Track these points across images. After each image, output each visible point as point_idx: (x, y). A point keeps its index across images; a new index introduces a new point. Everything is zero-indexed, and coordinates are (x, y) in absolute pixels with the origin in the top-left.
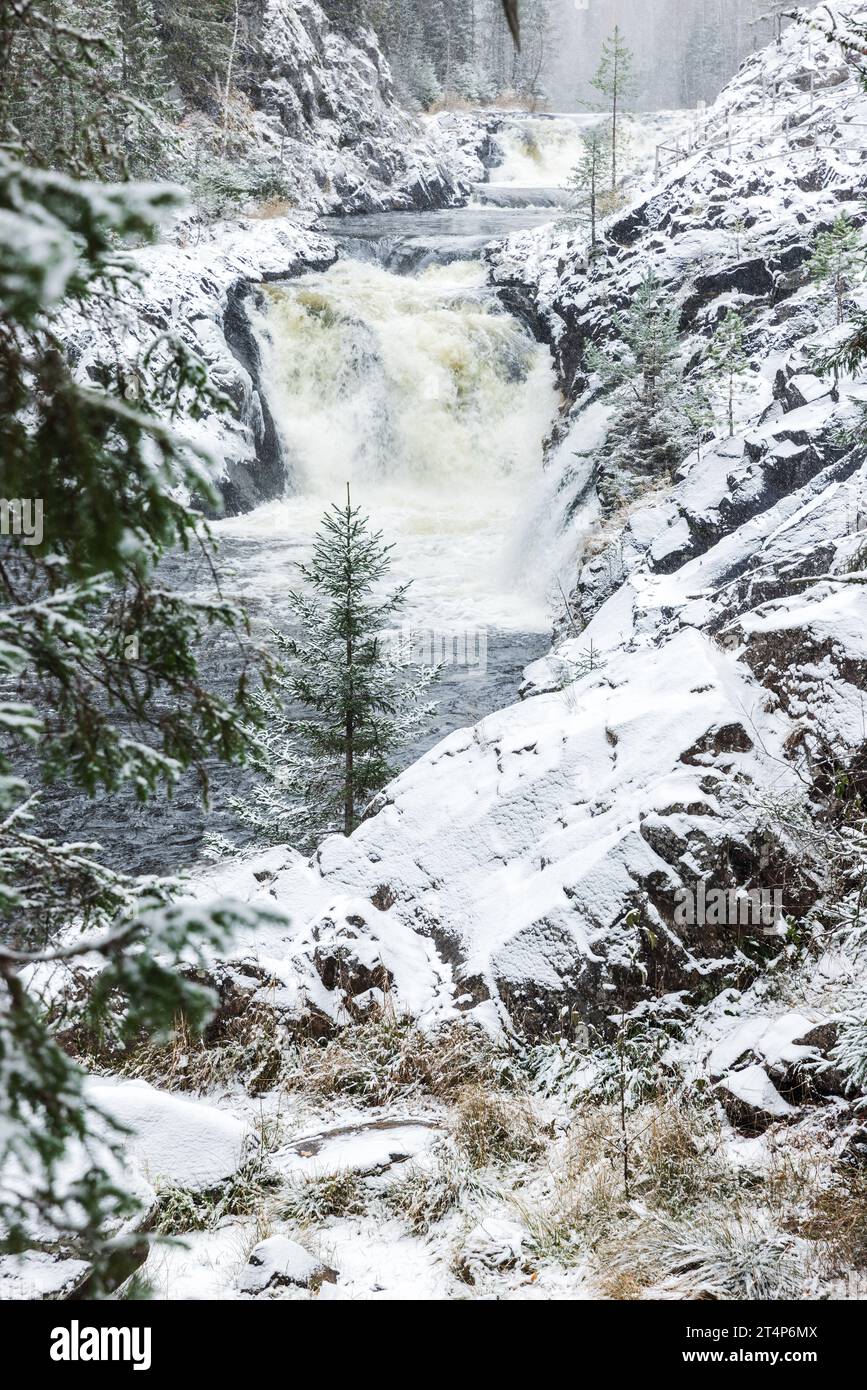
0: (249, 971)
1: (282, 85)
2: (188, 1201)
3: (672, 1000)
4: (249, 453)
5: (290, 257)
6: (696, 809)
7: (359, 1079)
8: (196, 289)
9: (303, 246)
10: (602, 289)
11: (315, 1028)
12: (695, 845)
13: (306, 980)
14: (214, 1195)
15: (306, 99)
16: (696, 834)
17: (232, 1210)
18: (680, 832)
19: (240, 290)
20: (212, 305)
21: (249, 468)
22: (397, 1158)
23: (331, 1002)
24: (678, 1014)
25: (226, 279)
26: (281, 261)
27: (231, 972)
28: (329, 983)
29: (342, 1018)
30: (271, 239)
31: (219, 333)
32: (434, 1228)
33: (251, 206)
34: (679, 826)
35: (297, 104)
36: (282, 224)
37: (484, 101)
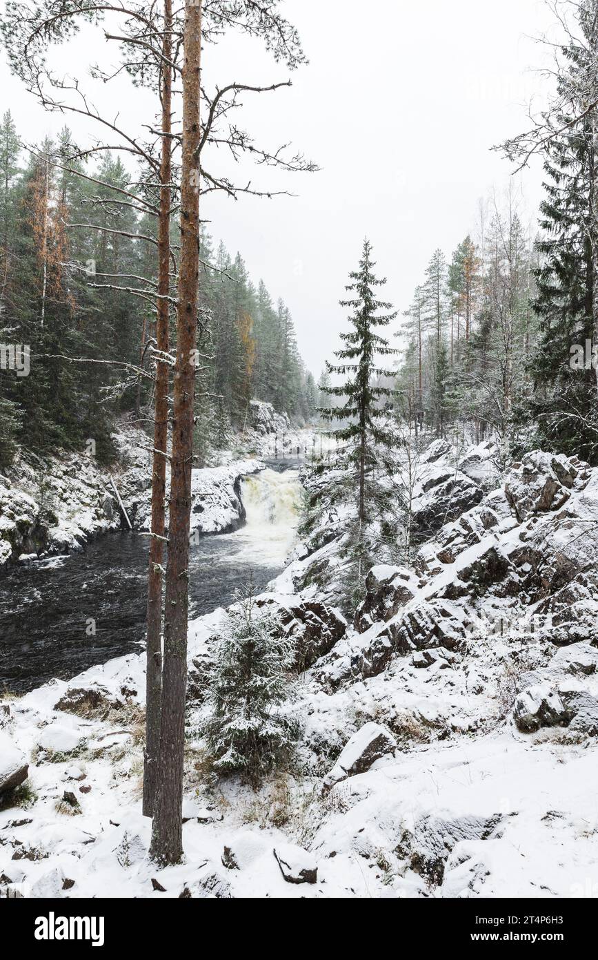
0: (104, 691)
1: (262, 425)
2: (63, 754)
3: (197, 701)
4: (238, 517)
5: (254, 469)
6: (205, 655)
7: (123, 719)
8: (228, 477)
9: (258, 466)
10: (313, 483)
11: (118, 705)
12: (203, 664)
13: (117, 693)
14: (69, 753)
15: (267, 428)
16: (203, 662)
17: (73, 757)
18: (200, 661)
19: (239, 478)
20: (232, 482)
21: (237, 520)
22: (115, 744)
23: (122, 698)
24: (197, 705)
25: (235, 475)
26: (252, 469)
27: (100, 691)
28: (123, 694)
29: (124, 703)
30: (250, 464)
31: (232, 488)
32: (116, 763)
33: (248, 456)
34: (199, 660)
35: (265, 430)
36: (253, 460)
37: (316, 426)
